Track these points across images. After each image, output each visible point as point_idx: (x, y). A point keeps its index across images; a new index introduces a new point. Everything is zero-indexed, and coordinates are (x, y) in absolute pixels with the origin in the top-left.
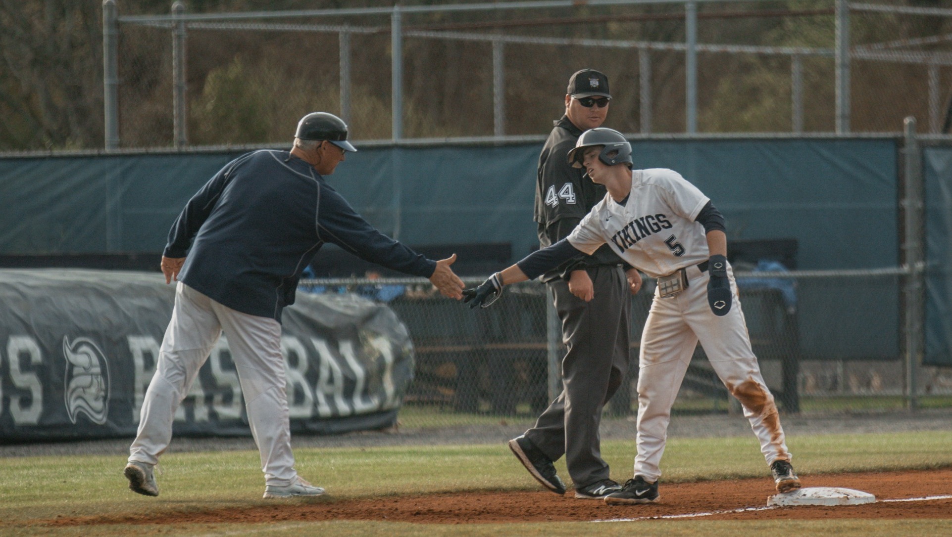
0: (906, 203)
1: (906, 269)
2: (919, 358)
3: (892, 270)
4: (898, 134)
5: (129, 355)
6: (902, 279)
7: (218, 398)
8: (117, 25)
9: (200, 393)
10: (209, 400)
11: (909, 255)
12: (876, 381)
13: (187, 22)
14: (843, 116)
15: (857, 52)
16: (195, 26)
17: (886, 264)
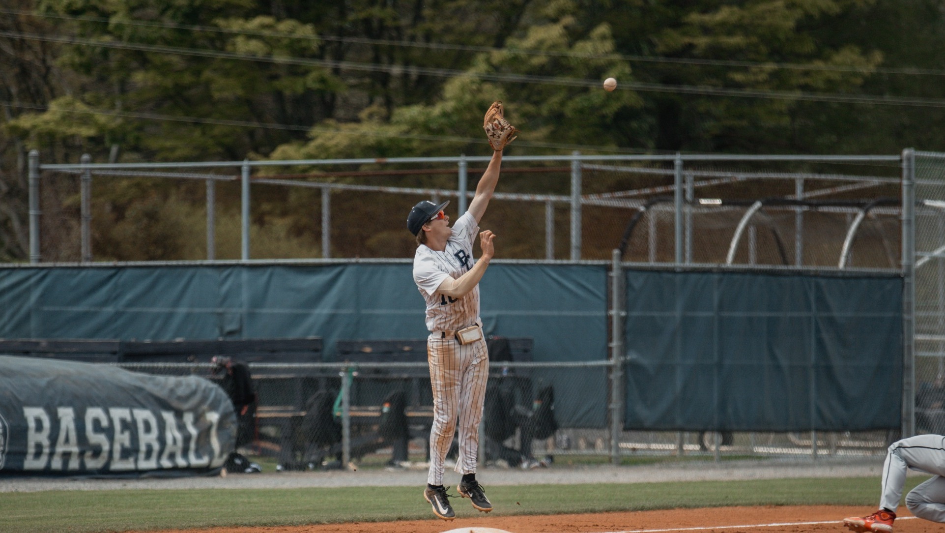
0: (613, 312)
1: (612, 362)
2: (622, 426)
3: (604, 363)
4: (608, 262)
5: (24, 420)
6: (609, 369)
7: (89, 453)
8: (40, 171)
9: (75, 449)
10: (82, 454)
11: (615, 352)
12: (599, 443)
13: (91, 169)
14: (577, 248)
15: (589, 199)
16: (97, 172)
17: (600, 359)
